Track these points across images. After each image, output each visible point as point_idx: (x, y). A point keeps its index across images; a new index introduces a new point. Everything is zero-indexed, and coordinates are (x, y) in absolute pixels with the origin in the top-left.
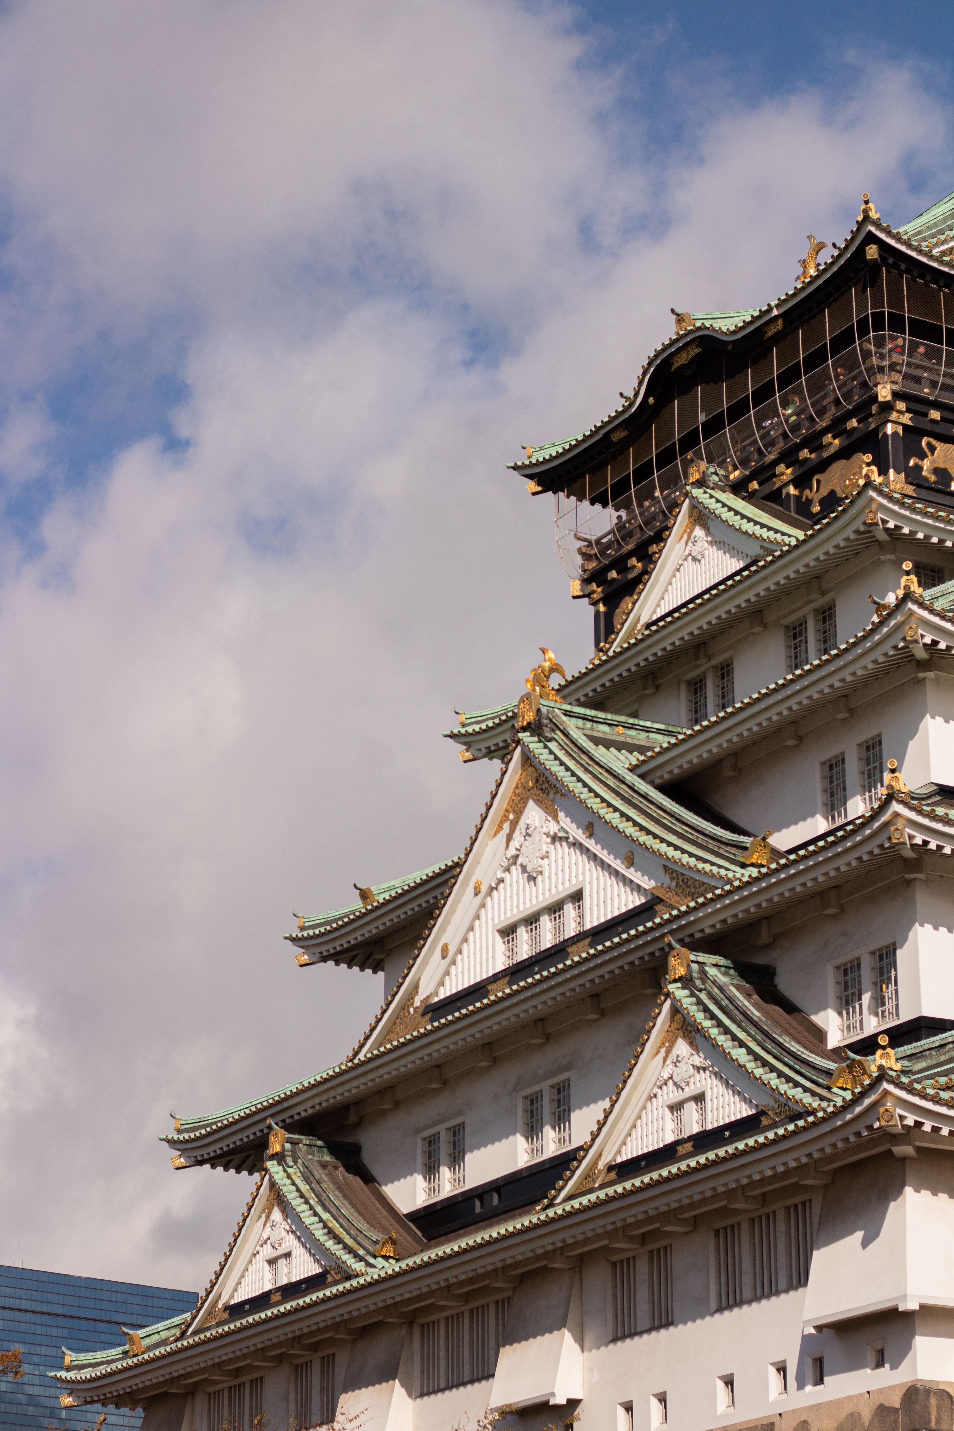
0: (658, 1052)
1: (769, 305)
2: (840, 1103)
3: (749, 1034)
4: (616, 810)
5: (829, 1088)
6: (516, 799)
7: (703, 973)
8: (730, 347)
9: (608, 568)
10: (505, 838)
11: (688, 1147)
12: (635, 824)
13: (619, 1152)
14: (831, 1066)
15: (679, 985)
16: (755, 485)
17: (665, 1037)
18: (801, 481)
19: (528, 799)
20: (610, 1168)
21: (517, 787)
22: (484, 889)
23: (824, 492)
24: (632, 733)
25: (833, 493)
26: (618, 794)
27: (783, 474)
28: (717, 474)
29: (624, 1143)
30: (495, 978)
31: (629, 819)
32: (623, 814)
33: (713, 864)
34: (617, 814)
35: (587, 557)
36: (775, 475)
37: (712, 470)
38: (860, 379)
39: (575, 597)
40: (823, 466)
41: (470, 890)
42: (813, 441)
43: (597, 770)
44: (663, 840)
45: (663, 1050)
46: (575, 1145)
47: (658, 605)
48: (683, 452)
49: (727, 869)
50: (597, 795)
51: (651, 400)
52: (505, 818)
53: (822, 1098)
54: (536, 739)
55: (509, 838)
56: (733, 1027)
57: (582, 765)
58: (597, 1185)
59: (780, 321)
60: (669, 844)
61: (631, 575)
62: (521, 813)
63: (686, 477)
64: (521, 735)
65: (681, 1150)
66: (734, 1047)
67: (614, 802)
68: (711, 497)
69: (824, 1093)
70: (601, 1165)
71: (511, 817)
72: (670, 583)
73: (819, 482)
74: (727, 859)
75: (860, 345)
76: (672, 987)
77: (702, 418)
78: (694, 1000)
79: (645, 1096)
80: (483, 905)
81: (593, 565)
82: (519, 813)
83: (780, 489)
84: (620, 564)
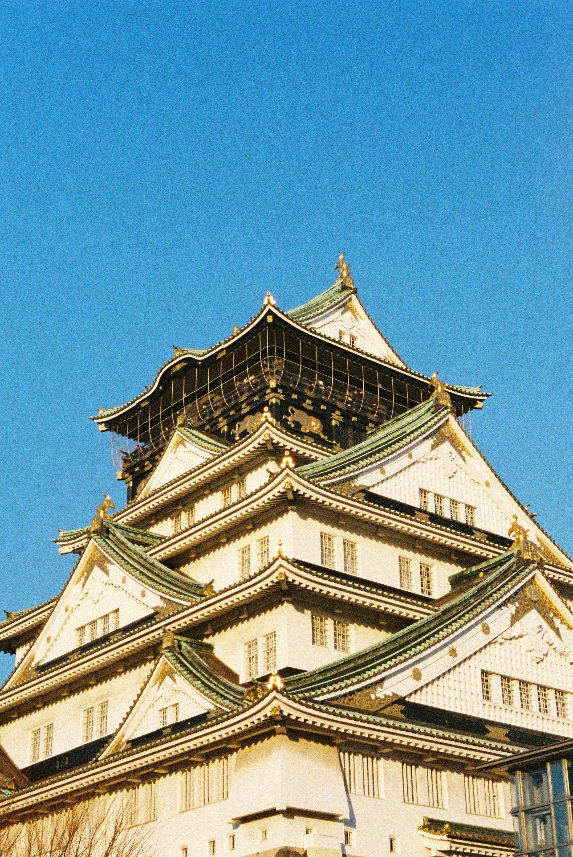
0: (156, 683)
1: (220, 343)
2: (246, 707)
3: (202, 674)
4: (138, 570)
5: (242, 700)
6: (89, 566)
7: (180, 647)
8: (200, 363)
9: (135, 466)
10: (82, 585)
11: (169, 730)
12: (147, 576)
13: (133, 734)
14: (244, 690)
15: (168, 650)
16: (208, 427)
17: (159, 676)
18: (231, 425)
19: (94, 566)
20: (128, 742)
21: (89, 560)
22: (70, 609)
23: (242, 430)
24: (146, 538)
25: (246, 430)
26: (139, 563)
27: (222, 422)
28: (190, 422)
29: (136, 730)
30: (73, 652)
31: (144, 574)
32: (141, 572)
33: (185, 595)
34: (138, 572)
35: (125, 461)
36: (218, 422)
37: (188, 420)
38: (262, 378)
39: (119, 480)
40: (242, 418)
41: (63, 609)
42: (237, 407)
43: (128, 552)
44: (160, 584)
45: (158, 683)
46: (108, 734)
47: (160, 482)
48: (175, 411)
49: (192, 597)
50: (129, 563)
51: (161, 388)
52: (82, 575)
53: (239, 705)
54: (99, 537)
55: (84, 585)
56: (194, 671)
57: (122, 550)
58: (121, 751)
59: (225, 351)
60: (164, 586)
61: (147, 469)
62: (90, 572)
63: (176, 423)
64: (92, 535)
65: (165, 732)
66: (195, 680)
67: (137, 567)
68: (188, 431)
69: (239, 702)
70: (123, 741)
71: (85, 574)
72: (166, 471)
73: (239, 426)
74: (192, 593)
75: (262, 362)
76: (164, 651)
77: (185, 396)
78: (175, 657)
79: (147, 706)
80: (69, 617)
81: (127, 465)
82: (89, 573)
83: (220, 429)
84: (141, 464)
